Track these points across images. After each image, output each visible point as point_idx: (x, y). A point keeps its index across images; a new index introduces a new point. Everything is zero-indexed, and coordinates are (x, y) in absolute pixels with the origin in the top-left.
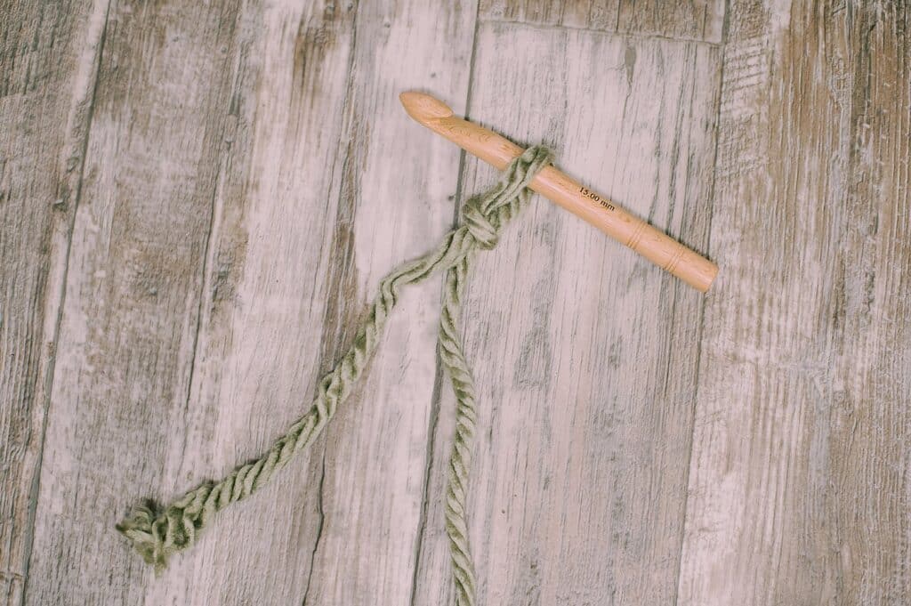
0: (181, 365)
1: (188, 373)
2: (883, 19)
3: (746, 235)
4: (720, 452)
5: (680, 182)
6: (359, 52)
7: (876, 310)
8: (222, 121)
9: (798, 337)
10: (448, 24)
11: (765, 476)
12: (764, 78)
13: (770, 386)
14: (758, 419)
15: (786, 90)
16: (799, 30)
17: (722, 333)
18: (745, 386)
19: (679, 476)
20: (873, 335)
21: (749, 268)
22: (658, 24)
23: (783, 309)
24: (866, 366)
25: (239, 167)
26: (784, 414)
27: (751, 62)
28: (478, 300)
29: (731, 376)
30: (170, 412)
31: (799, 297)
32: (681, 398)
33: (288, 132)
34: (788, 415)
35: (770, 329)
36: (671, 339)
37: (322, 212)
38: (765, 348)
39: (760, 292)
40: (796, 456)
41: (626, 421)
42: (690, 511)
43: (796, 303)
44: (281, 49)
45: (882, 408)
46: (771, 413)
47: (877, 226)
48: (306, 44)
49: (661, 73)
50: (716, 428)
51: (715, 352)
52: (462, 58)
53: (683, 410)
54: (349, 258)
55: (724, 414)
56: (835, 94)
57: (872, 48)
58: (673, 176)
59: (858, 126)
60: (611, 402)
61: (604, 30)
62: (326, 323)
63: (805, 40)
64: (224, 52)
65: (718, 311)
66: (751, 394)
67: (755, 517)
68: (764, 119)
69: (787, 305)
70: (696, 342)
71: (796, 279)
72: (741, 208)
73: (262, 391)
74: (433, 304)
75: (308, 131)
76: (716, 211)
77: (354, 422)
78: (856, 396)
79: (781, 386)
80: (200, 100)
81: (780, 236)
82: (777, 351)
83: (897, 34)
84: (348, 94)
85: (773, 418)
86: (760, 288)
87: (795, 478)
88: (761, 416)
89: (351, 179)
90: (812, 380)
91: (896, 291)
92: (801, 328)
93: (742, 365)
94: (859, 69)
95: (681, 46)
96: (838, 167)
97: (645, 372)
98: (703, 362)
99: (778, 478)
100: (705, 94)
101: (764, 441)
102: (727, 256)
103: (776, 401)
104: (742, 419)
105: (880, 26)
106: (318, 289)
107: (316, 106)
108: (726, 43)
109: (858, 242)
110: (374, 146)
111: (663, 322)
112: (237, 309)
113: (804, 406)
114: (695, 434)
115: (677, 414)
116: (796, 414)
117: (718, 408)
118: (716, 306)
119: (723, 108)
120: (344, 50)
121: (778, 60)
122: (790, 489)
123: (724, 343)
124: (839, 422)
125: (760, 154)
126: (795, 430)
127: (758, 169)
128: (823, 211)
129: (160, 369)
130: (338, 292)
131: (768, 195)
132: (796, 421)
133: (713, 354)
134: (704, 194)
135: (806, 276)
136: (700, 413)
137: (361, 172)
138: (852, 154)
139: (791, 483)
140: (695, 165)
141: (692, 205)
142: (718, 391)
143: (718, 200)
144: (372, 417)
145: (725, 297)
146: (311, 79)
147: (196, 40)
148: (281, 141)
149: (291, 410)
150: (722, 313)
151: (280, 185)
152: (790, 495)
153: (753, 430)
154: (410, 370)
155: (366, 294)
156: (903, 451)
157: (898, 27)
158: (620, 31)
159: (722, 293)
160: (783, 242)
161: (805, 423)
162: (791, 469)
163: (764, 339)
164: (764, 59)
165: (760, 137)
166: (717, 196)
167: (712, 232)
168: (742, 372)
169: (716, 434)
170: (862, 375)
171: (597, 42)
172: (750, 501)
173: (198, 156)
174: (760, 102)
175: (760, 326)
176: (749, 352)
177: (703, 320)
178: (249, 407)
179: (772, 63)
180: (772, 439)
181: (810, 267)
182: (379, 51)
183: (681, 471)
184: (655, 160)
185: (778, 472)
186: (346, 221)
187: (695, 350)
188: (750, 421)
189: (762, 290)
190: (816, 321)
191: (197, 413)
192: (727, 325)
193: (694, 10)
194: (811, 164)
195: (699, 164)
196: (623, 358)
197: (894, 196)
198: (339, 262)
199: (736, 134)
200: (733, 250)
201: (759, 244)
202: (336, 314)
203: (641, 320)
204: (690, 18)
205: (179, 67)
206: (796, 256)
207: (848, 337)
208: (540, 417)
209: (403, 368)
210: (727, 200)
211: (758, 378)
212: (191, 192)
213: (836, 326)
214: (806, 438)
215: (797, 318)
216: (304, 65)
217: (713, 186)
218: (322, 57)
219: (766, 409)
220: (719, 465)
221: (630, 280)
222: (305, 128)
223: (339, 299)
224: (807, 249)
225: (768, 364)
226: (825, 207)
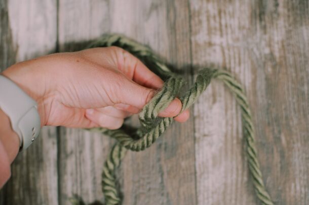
7: (281, 9)
9: (242, 29)
13: (230, 55)
17: (201, 32)
20: (281, 22)
24: (279, 39)
26: (240, 69)
31: (239, 8)
34: (242, 69)
38: (225, 36)
39: (218, 8)
42: (197, 127)
45: (291, 59)
51: (199, 43)
65: (198, 22)
66: (221, 61)
67: (232, 125)
70: (188, 39)
78: (277, 54)
82: (232, 37)
86: (218, 6)
87: (250, 102)
92: (242, 24)
93: (214, 47)
103: (235, 62)
111: (170, 31)
118: (196, 19)
123: (203, 37)
124: (269, 69)
132: (246, 72)
142: (203, 62)
145: (200, 14)
155: (17, 40)
161: (252, 73)
168: (215, 51)
170: (278, 43)
172: (228, 117)
175: (221, 25)
177: (190, 27)
187: (188, 43)
190: (250, 19)
192: (203, 28)
207: (268, 25)
211: (223, 53)
213: (261, 20)
219: (230, 68)
220: (209, 101)
221: (150, 12)
225: (228, 44)
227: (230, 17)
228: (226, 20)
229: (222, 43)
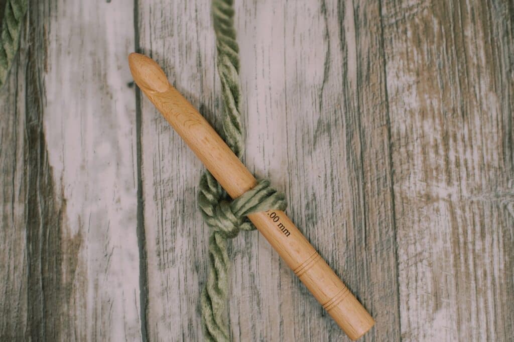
3: (421, 77)
4: (427, 292)
5: (350, 36)
9: (486, 168)
11: (474, 309)
13: (466, 220)
14: (459, 254)
17: (412, 175)
18: (442, 224)
19: (391, 322)
21: (429, 108)
23: (468, 143)
26: (484, 245)
28: (170, 180)
31: (481, 129)
32: (382, 245)
34: (487, 245)
35: (458, 165)
36: (364, 189)
37: (11, 118)
38: (456, 183)
39: (443, 130)
40: (501, 285)
43: (479, 136)
46: (470, 246)
50: (420, 270)
51: (408, 195)
54: (42, 157)
55: (426, 254)
58: (342, 31)
62: (29, 223)
65: (405, 155)
66: (449, 230)
69: (470, 138)
70: (388, 187)
71: (476, 112)
72: (412, 51)
74: (128, 189)
76: (389, 58)
77: (68, 316)
79: (477, 219)
81: (454, 73)
82: (468, 185)
85: (474, 250)
86: (442, 125)
87: (503, 305)
88: (462, 251)
89: (35, 82)
90: (505, 207)
92: (488, 160)
93: (436, 204)
97: (343, 225)
98: (398, 207)
99: (486, 307)
101: (468, 275)
102: (406, 100)
104: (443, 256)
106: (17, 193)
110: (53, 47)
111: (354, 174)
113: (501, 234)
114: (400, 278)
116: (495, 242)
117: (419, 249)
118: (403, 150)
122: (500, 317)
123: (415, 184)
126: (496, 259)
127: (422, 11)
128: (491, 43)
130: (36, 192)
131: (436, 34)
132: (496, 249)
133: (407, 198)
134: (374, 43)
135: (484, 106)
136: (403, 258)
137: (43, 74)
139: (499, 311)
140: (361, 17)
141: (364, 56)
142: (416, 233)
143: (389, 47)
144: (85, 308)
145: (410, 140)
149: (9, 311)
150: (410, 156)
152: (500, 322)
153: (455, 266)
154: (115, 258)
155: (62, 190)
159: (407, 136)
160: (457, 79)
161: (505, 251)
162: (498, 296)
163: (454, 175)
166: (387, 43)
167: (388, 79)
168: (438, 210)
169: (420, 275)
172: (463, 335)
176: (441, 189)
177: (392, 165)
180: (475, 271)
181: (486, 98)
183: (392, 317)
184: (322, 18)
185: (486, 302)
186: (35, 122)
187: (389, 196)
188: (452, 257)
189: (445, 128)
190: (500, 150)
192: (416, 167)
195: (365, 15)
196: (319, 214)
198: (34, 163)
200: (411, 93)
201: (435, 83)
202: (37, 212)
203: (332, 175)
206: (472, 89)
208: (247, 285)
209: (108, 256)
210: (398, 46)
211: (453, 214)
214: (508, 265)
215: (482, 150)
217: (382, 35)
219: (465, 243)
220: (428, 305)
221: (315, 137)
223: (39, 199)
224: (482, 82)
225: (461, 198)
226: (492, 39)
227: (465, 146)
228: (457, 151)
229: (450, 196)
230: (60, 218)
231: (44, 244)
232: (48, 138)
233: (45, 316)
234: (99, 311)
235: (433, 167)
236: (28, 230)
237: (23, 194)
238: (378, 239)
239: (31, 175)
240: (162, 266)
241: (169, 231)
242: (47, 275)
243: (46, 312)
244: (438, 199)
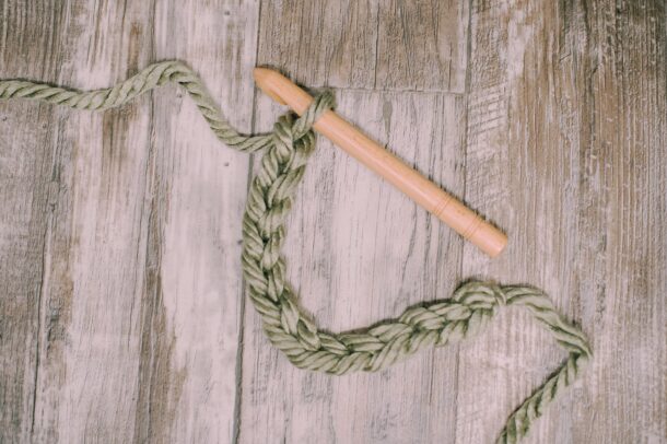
0: (25, 395)
1: (31, 401)
2: (604, 62)
6: (157, 121)
7: (607, 316)
8: (47, 186)
9: (542, 345)
10: (230, 91)
12: (503, 121)
13: (519, 388)
15: (523, 130)
16: (531, 76)
18: (498, 389)
20: (606, 339)
22: (410, 80)
24: (601, 365)
25: (62, 225)
27: (491, 107)
29: (486, 382)
30: (19, 435)
32: (445, 403)
33: (101, 193)
35: (517, 339)
36: (433, 353)
37: (133, 260)
38: (514, 355)
41: (399, 425)
44: (92, 122)
45: (615, 398)
47: (606, 243)
48: (112, 117)
49: (414, 123)
50: (475, 426)
51: (471, 362)
52: (244, 120)
53: (446, 412)
54: (158, 298)
55: (482, 414)
56: (565, 132)
57: (596, 89)
59: (586, 158)
60: (384, 409)
61: (363, 88)
62: (142, 355)
63: (537, 85)
64: (44, 127)
66: (504, 395)
68: (504, 157)
70: (455, 353)
73: (92, 414)
74: (230, 334)
75: (118, 191)
77: (170, 438)
78: (593, 391)
80: (27, 169)
81: (523, 258)
82: (524, 357)
83: (617, 74)
84: (150, 158)
89: (156, 230)
91: (624, 298)
92: (544, 338)
93: (494, 371)
94: (585, 108)
95: (430, 98)
96: (570, 194)
97: (412, 382)
98: (461, 371)
100: (453, 138)
104: (496, 417)
105: (601, 69)
106: (133, 328)
107: (123, 170)
108: (469, 93)
109: (590, 258)
110: (174, 201)
112: (68, 347)
114: (457, 432)
115: (441, 415)
117: (476, 408)
119: (469, 150)
120: (144, 120)
121: (514, 104)
123: (478, 352)
124: (579, 415)
125: (503, 188)
126: (542, 423)
127: (501, 201)
128: (559, 234)
129: (9, 399)
130: (150, 328)
133: (470, 364)
136: (461, 414)
137: (164, 224)
138: (582, 182)
141: (446, 237)
142: (475, 395)
144: (185, 432)
146: (118, 146)
147: (21, 119)
148: (96, 201)
149: (118, 429)
151: (97, 239)
154: (214, 393)
155: (174, 328)
156: (635, 435)
157: (617, 69)
158: (378, 88)
160: (525, 264)
161: (550, 418)
163: (513, 347)
164: (502, 105)
165: (501, 173)
167: (464, 259)
168: (495, 377)
169: (475, 431)
170: (597, 373)
171: (358, 100)
173: (29, 217)
174: (500, 142)
175: (508, 336)
176: (500, 359)
178: (83, 428)
179: (510, 107)
182: (173, 118)
186: (153, 267)
187: (454, 362)
191: (41, 435)
193: (441, 65)
194: (547, 194)
196: (393, 371)
197: (619, 216)
198: (150, 302)
199: (481, 172)
200: (483, 273)
201: (505, 266)
202: (150, 347)
204: (437, 72)
205: (9, 143)
206: (537, 275)
208: (326, 425)
209: (208, 389)
211: (509, 381)
212: (24, 248)
214: (552, 430)
216: (112, 135)
218: (126, 127)
221: (396, 304)
222: (115, 189)
223: (152, 334)
224: (547, 268)
225: (517, 369)
226: (560, 231)
227: (525, 324)
228: (517, 327)
229: (507, 365)
230: (169, 353)
231: (154, 374)
232: (164, 282)
233: (149, 436)
234: (197, 436)
235: (496, 339)
236: (141, 360)
237: (139, 328)
238: (441, 396)
239: (147, 312)
240: (254, 403)
241: (263, 373)
242: (154, 401)
243: (150, 432)
244: (496, 367)
